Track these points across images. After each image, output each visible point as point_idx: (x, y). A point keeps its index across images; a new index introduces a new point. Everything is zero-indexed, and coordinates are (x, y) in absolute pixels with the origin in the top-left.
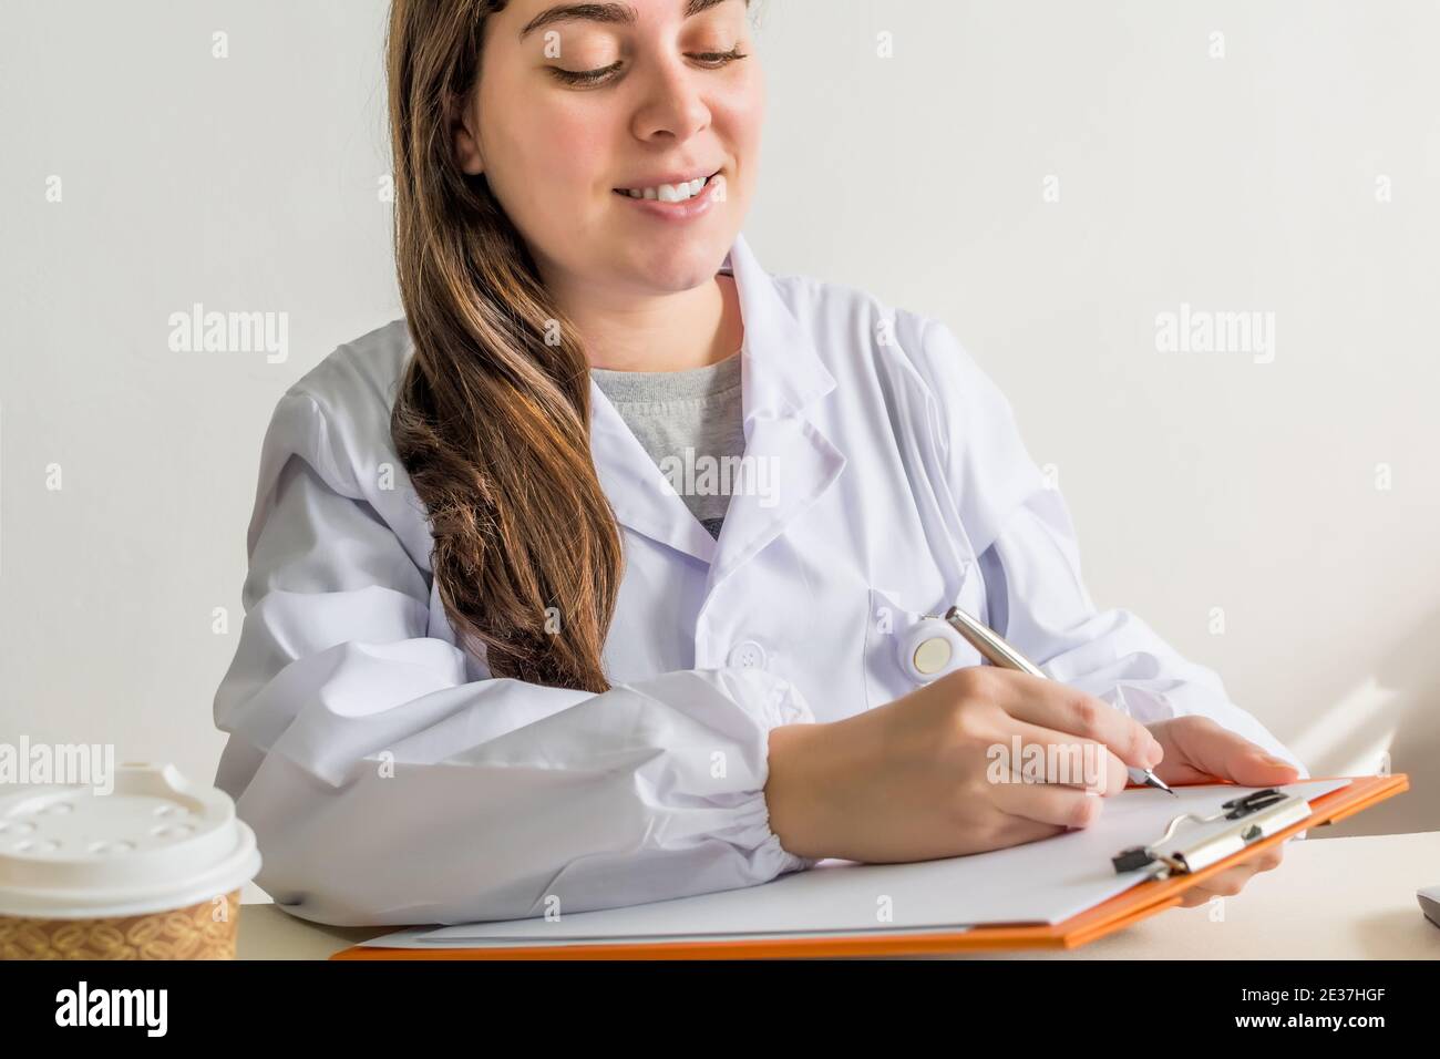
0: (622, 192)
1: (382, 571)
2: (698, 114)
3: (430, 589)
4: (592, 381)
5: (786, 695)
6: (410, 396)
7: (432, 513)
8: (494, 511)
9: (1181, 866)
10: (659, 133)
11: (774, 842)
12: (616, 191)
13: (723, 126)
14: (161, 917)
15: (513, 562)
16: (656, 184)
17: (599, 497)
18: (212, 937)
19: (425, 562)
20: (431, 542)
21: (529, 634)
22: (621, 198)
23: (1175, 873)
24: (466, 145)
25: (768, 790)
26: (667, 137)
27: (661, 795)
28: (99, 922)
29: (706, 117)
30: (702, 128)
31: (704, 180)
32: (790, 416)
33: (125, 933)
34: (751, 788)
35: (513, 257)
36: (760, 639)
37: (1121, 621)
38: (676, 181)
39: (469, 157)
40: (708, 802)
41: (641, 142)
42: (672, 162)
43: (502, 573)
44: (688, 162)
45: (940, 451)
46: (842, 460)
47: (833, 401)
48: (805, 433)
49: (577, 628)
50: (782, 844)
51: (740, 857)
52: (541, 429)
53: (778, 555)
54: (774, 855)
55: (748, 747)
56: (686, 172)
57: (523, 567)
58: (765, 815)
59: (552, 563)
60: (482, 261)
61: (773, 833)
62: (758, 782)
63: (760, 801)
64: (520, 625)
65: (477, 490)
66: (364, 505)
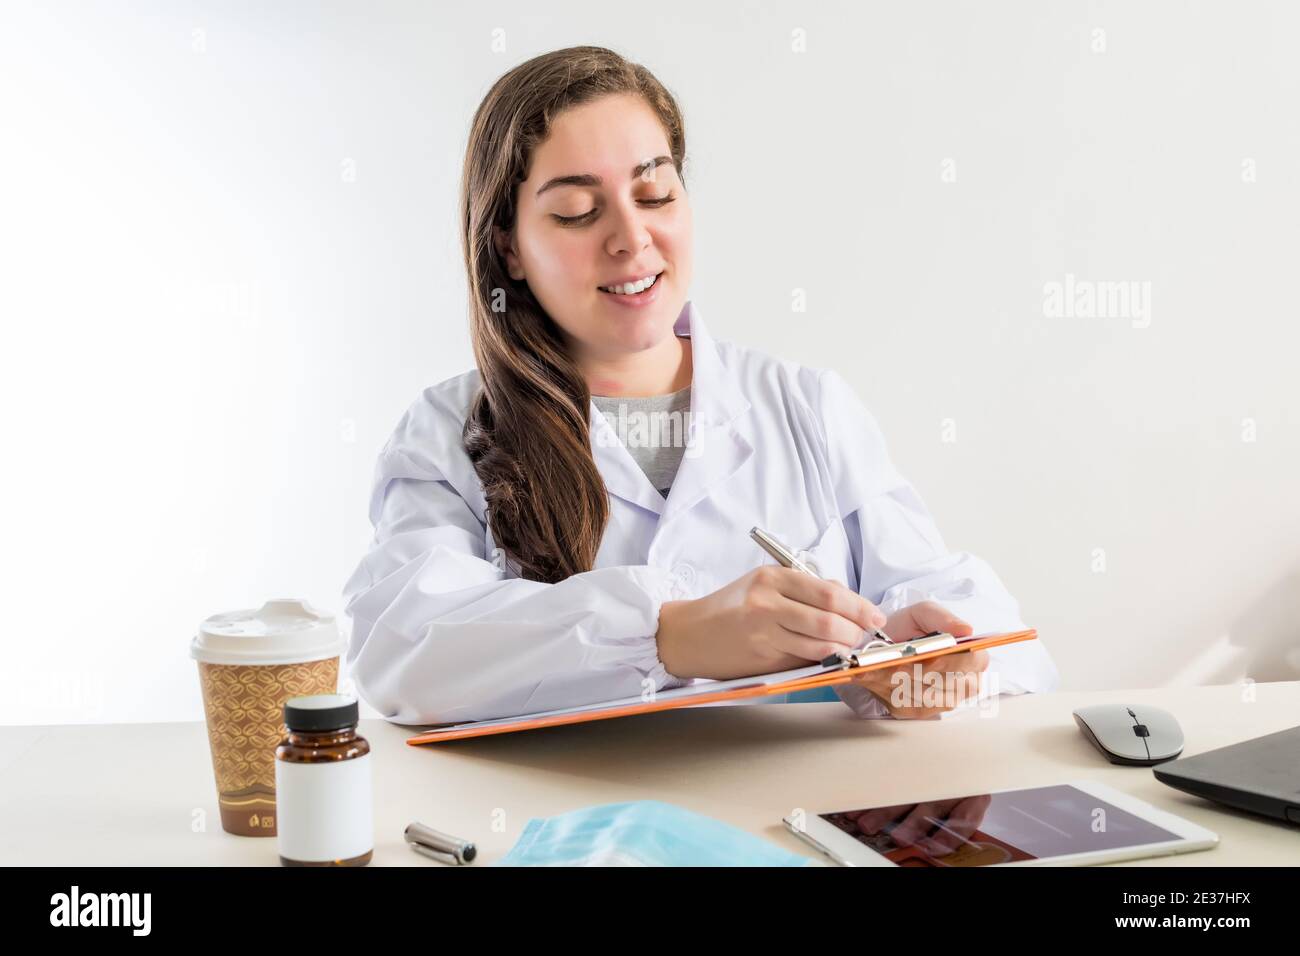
0: (602, 289)
1: (454, 517)
2: (642, 238)
3: (485, 530)
4: (592, 403)
5: (675, 583)
6: (477, 415)
7: (486, 485)
8: (526, 486)
9: (855, 662)
10: (621, 251)
11: (661, 667)
12: (600, 289)
13: (660, 243)
14: (295, 667)
15: (538, 517)
16: (622, 282)
17: (595, 472)
18: (323, 683)
19: (482, 517)
20: (485, 505)
21: (545, 559)
22: (602, 294)
23: (853, 666)
24: (512, 262)
25: (658, 636)
26: (624, 255)
27: (592, 639)
28: (263, 668)
29: (648, 239)
30: (646, 247)
31: (654, 278)
32: (721, 424)
33: (276, 676)
34: (646, 635)
35: (540, 325)
36: (691, 563)
37: (965, 558)
38: (634, 280)
39: (515, 269)
40: (620, 643)
41: (612, 257)
42: (631, 268)
43: (531, 522)
44: (640, 268)
45: (821, 444)
46: (752, 450)
47: (753, 413)
48: (731, 435)
49: (578, 557)
50: (665, 668)
51: (639, 675)
52: (562, 435)
53: (705, 509)
54: (660, 675)
55: (646, 612)
56: (639, 274)
57: (545, 520)
58: (655, 650)
59: (564, 519)
60: (519, 329)
61: (660, 662)
62: (652, 629)
63: (653, 643)
64: (541, 554)
65: (515, 473)
66: (444, 483)
